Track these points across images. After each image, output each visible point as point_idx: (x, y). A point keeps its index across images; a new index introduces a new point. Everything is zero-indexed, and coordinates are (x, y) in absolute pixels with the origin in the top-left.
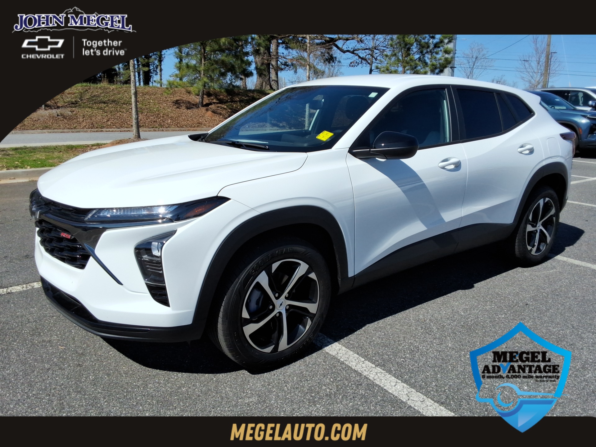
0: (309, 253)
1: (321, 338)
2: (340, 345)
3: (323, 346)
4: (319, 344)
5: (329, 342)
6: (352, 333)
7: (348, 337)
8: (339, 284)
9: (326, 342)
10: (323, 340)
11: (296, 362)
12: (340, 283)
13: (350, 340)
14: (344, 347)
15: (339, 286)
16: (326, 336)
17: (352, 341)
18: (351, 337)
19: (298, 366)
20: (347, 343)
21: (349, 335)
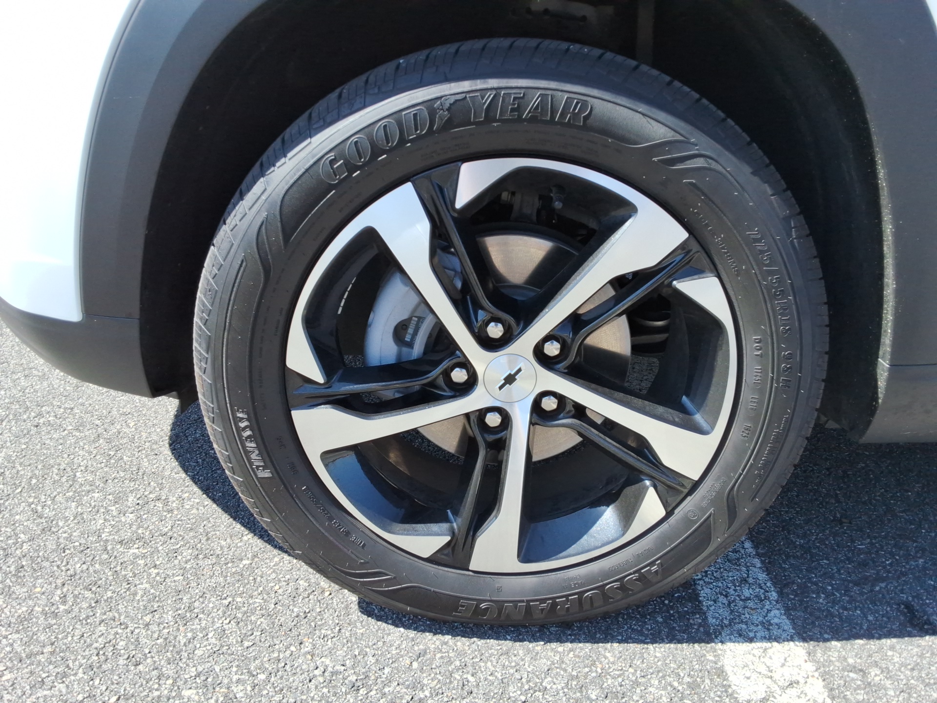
0: (699, 163)
1: (747, 593)
2: (810, 667)
3: (726, 631)
4: (716, 612)
5: (767, 625)
6: (910, 635)
7: (873, 645)
8: (876, 387)
9: (757, 618)
10: (750, 604)
11: (554, 645)
12: (882, 383)
13: (876, 664)
14: (820, 683)
15: (875, 397)
16: (774, 595)
17: (885, 671)
18: (892, 648)
19: (544, 664)
20: (853, 669)
21: (890, 634)
